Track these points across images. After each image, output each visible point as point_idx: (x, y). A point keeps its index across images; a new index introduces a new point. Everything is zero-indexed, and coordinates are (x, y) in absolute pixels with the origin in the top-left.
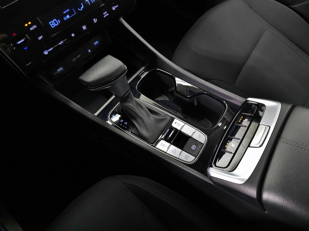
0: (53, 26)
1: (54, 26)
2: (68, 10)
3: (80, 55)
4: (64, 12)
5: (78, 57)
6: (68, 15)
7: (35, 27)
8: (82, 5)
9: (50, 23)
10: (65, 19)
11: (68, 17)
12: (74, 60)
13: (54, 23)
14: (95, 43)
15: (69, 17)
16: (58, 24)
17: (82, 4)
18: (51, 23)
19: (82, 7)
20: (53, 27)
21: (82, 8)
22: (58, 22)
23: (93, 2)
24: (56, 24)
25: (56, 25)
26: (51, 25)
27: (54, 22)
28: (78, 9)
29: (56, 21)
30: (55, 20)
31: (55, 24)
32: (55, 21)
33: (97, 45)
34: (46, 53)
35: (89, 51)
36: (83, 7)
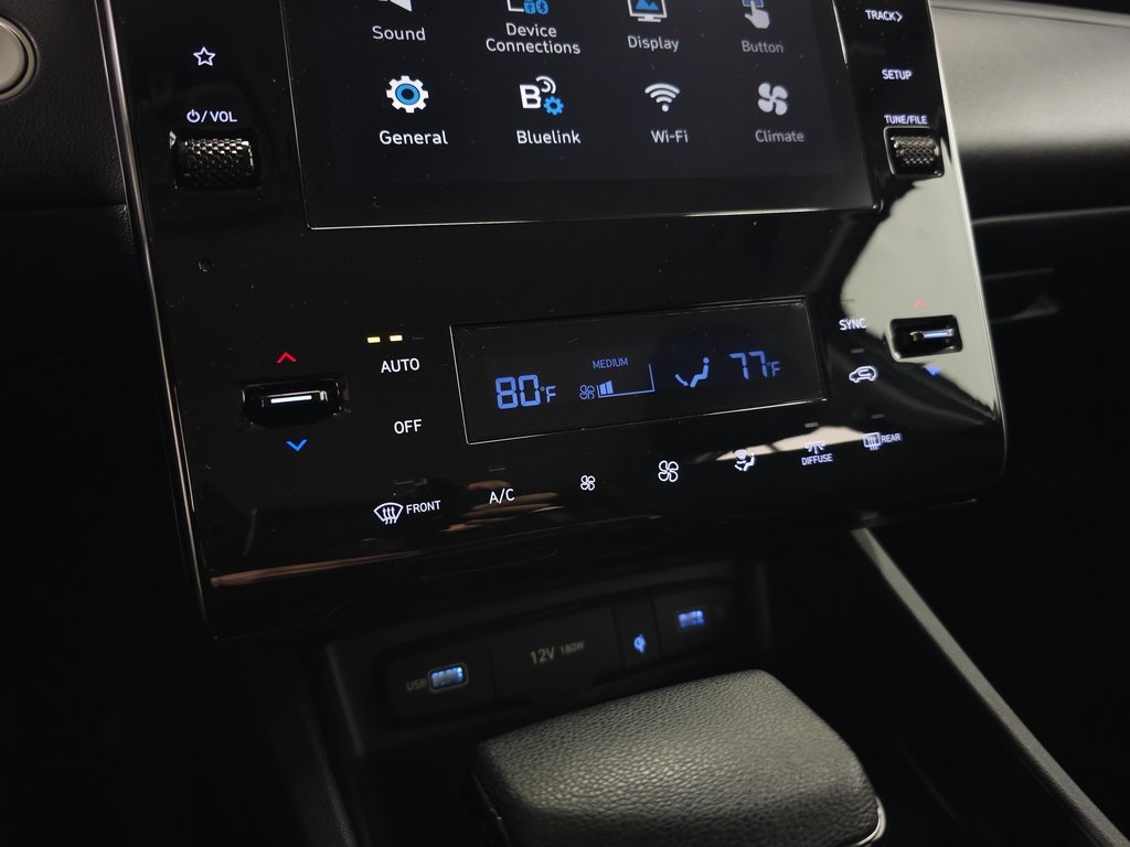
0: (508, 399)
1: (515, 404)
2: (623, 362)
3: (580, 646)
4: (599, 364)
5: (569, 649)
6: (609, 384)
7: (413, 364)
8: (706, 368)
9: (498, 382)
10: (586, 392)
11: (606, 389)
12: (539, 657)
13: (514, 392)
14: (683, 617)
15: (610, 390)
16: (537, 401)
17: (706, 360)
18: (506, 386)
19: (701, 372)
20: (502, 406)
21: (697, 378)
22: (543, 395)
23: (765, 373)
24: (530, 397)
25: (526, 404)
26: (502, 394)
27: (522, 388)
28: (677, 376)
29: (536, 386)
30: (535, 378)
31: (522, 395)
32: (528, 384)
33: (693, 630)
34: (389, 515)
35: (640, 643)
36: (704, 376)
